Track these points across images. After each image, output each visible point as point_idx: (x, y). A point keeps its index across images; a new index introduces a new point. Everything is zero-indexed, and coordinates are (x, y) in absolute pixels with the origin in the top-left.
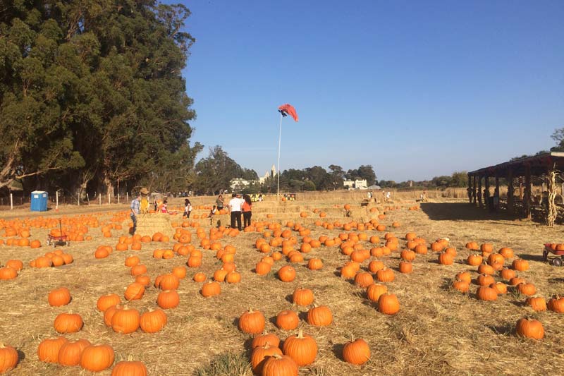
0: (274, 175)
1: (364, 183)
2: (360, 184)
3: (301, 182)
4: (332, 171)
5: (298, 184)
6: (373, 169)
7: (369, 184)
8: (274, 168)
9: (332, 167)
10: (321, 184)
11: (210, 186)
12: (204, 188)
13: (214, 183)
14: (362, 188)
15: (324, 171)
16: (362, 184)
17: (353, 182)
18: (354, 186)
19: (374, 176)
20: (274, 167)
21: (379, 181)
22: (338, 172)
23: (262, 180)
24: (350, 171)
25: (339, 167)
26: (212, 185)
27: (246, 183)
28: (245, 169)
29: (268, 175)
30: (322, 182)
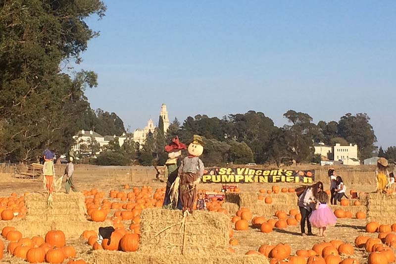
0: (166, 127)
1: (352, 150)
2: (345, 154)
3: (224, 143)
4: (292, 124)
5: (218, 150)
6: (370, 122)
7: (363, 155)
8: (164, 112)
9: (291, 115)
10: (265, 150)
11: (31, 145)
12: (19, 150)
13: (42, 139)
14: (348, 162)
15: (270, 122)
16: (348, 153)
17: (330, 149)
18: (331, 156)
19: (373, 137)
20: (165, 109)
21: (385, 149)
22: (303, 126)
23: (139, 137)
24: (322, 124)
25: (307, 116)
26: (38, 144)
27: (101, 141)
28: (100, 111)
29: (152, 126)
30: (268, 147)
